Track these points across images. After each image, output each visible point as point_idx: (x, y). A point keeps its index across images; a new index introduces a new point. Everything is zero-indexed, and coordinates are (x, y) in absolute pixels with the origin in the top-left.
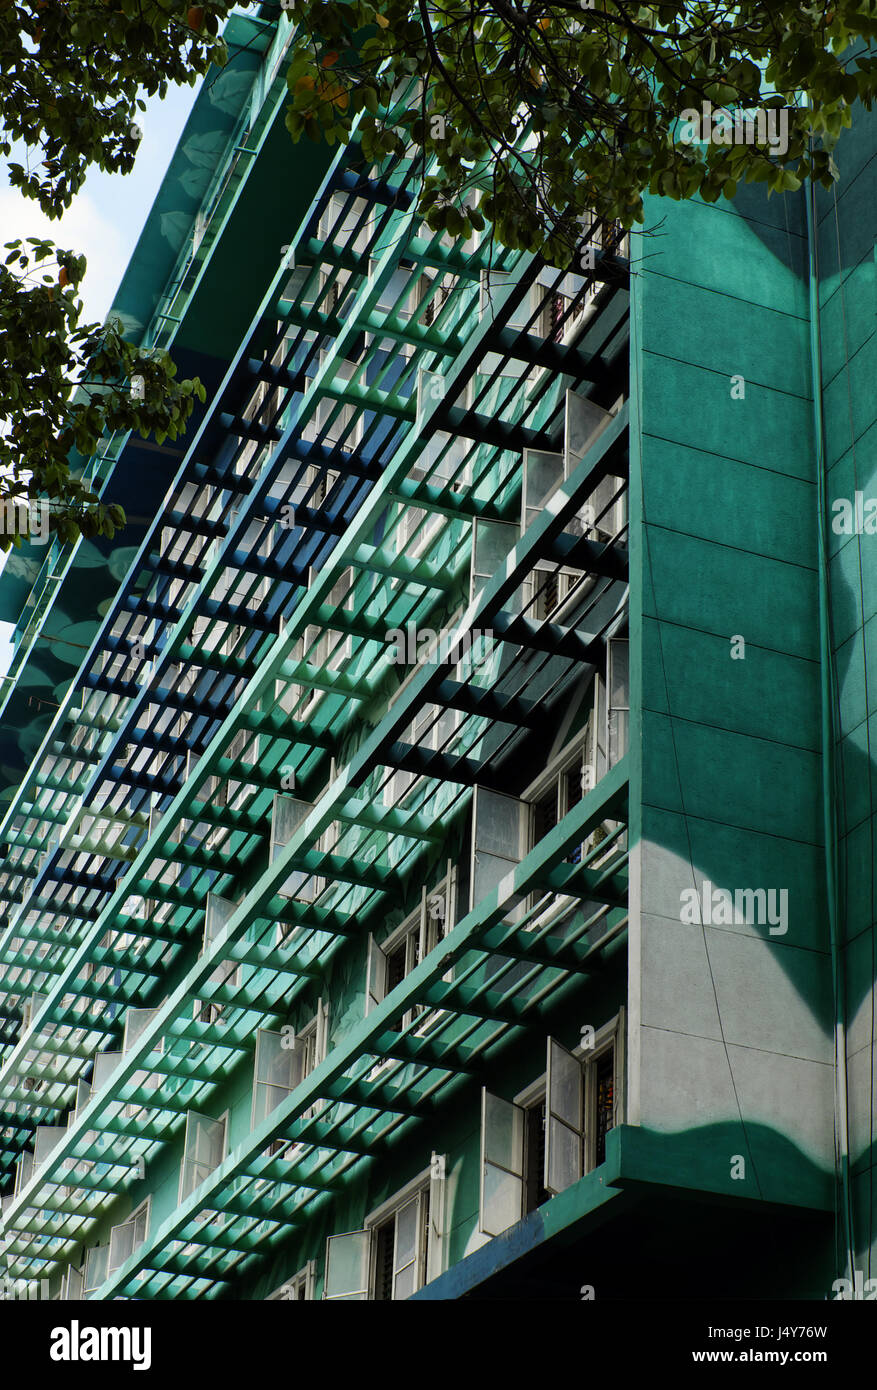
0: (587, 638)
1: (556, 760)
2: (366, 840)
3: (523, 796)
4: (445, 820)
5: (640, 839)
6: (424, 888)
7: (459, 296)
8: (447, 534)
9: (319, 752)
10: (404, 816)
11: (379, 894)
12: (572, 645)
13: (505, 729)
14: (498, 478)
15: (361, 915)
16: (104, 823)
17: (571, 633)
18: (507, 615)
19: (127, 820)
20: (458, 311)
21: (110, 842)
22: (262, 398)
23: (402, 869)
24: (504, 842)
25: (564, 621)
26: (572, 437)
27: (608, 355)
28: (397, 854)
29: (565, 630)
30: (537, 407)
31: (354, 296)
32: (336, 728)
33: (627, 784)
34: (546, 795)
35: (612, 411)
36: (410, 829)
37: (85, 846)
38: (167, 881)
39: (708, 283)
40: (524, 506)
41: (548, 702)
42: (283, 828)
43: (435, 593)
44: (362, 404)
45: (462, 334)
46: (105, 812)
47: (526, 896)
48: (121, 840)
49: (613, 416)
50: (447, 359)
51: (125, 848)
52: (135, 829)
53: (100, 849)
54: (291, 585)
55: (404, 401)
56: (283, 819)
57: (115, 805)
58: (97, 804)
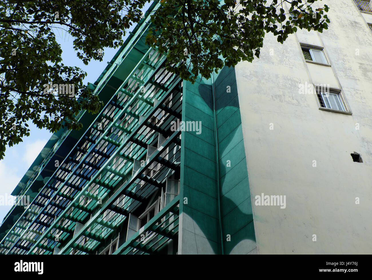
0: (159, 182)
1: (148, 209)
2: (96, 232)
3: (139, 217)
4: (117, 225)
5: (182, 212)
6: (112, 240)
7: (132, 124)
8: (124, 167)
9: (87, 214)
10: (109, 223)
11: (99, 243)
12: (155, 183)
13: (137, 202)
14: (138, 155)
15: (93, 249)
16: (32, 233)
17: (156, 181)
18: (144, 175)
19: (37, 233)
20: (131, 127)
21: (31, 238)
22: (84, 147)
23: (105, 238)
24: (134, 227)
25: (154, 178)
26: (159, 142)
27: (166, 130)
28: (104, 233)
29: (154, 180)
30: (148, 141)
31: (107, 127)
32: (92, 209)
33: (179, 201)
34: (144, 218)
35: (167, 139)
36: (110, 227)
37: (26, 239)
38: (46, 244)
39: (197, 107)
40: (147, 156)
41: (147, 197)
42: (77, 230)
43: (121, 178)
44: (110, 142)
45: (132, 130)
46: (32, 231)
47: (147, 231)
48: (34, 238)
49: (167, 140)
50: (128, 134)
51: (34, 240)
52: (38, 235)
53: (29, 240)
54: (86, 180)
55: (118, 143)
56: (77, 228)
57: (35, 230)
58: (31, 229)
